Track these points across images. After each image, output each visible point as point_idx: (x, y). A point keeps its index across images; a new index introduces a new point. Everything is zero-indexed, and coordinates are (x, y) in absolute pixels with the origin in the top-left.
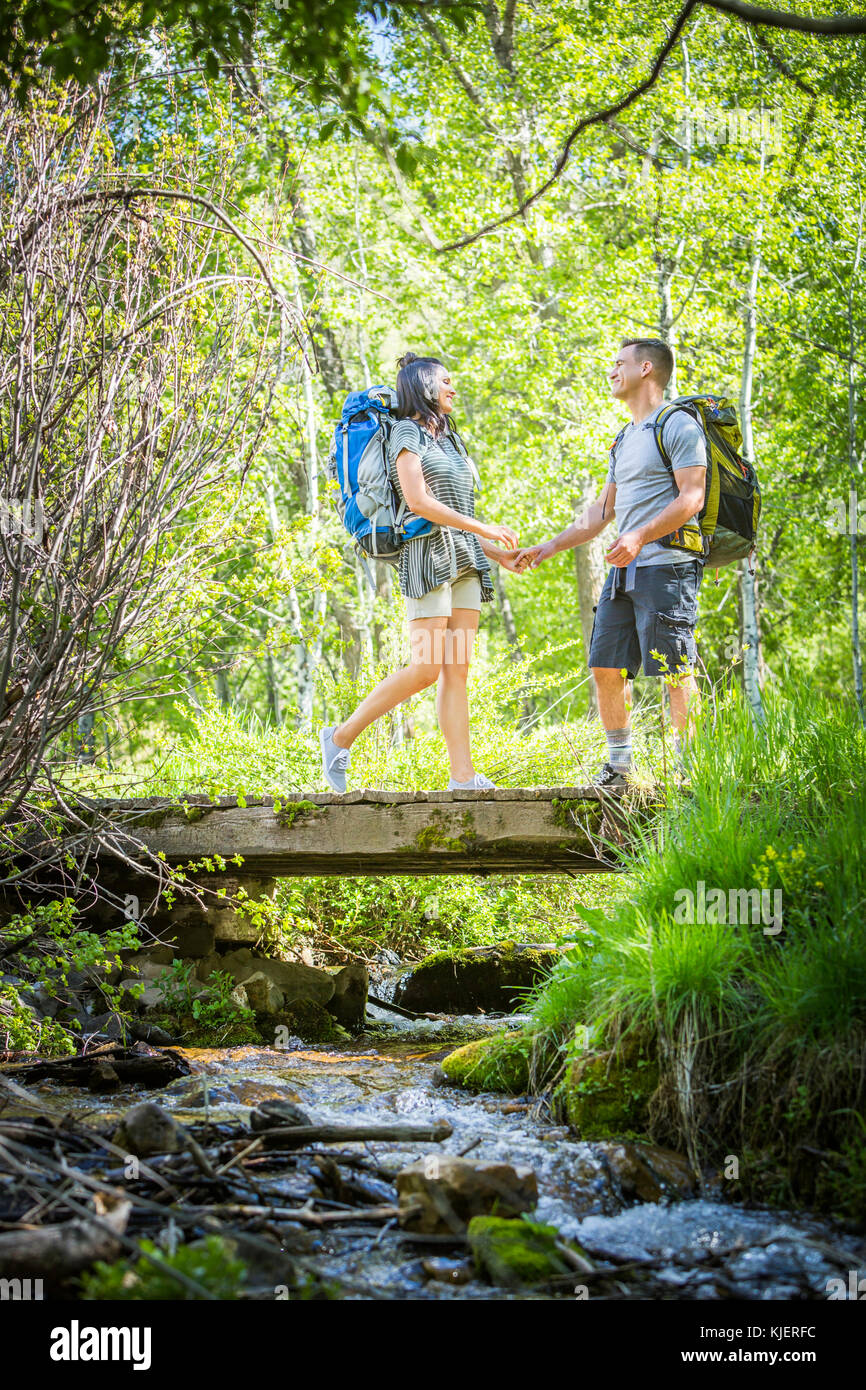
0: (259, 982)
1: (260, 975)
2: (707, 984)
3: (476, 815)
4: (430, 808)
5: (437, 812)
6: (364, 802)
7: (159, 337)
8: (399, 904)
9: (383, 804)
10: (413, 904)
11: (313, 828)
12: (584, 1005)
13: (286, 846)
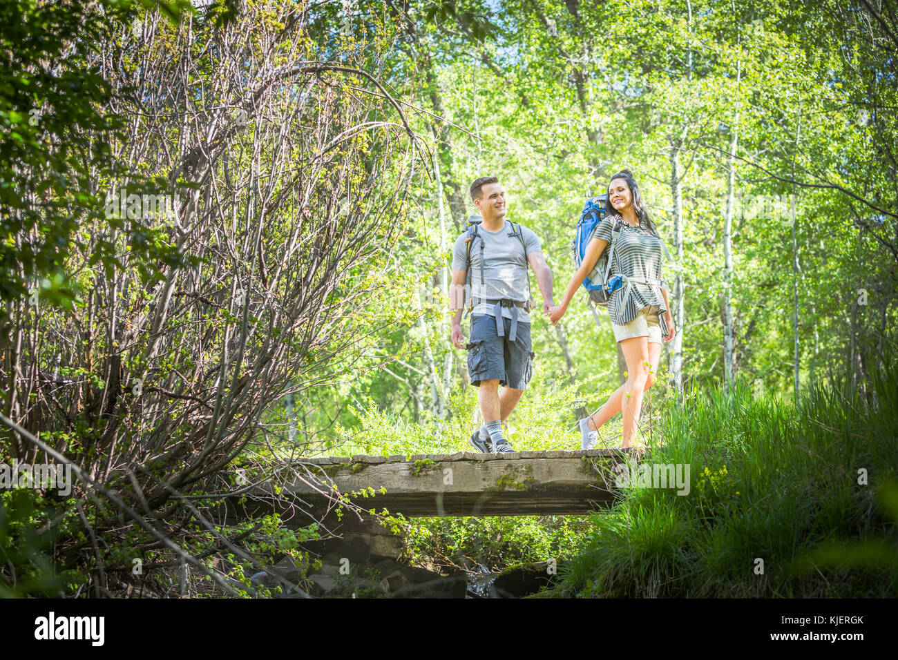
0: (397, 578)
1: (398, 573)
2: (666, 550)
3: (534, 468)
4: (506, 463)
5: (510, 466)
6: (464, 459)
7: (339, 159)
8: (489, 536)
9: (476, 461)
10: (499, 537)
11: (432, 476)
12: (592, 571)
13: (414, 488)
